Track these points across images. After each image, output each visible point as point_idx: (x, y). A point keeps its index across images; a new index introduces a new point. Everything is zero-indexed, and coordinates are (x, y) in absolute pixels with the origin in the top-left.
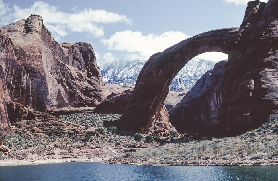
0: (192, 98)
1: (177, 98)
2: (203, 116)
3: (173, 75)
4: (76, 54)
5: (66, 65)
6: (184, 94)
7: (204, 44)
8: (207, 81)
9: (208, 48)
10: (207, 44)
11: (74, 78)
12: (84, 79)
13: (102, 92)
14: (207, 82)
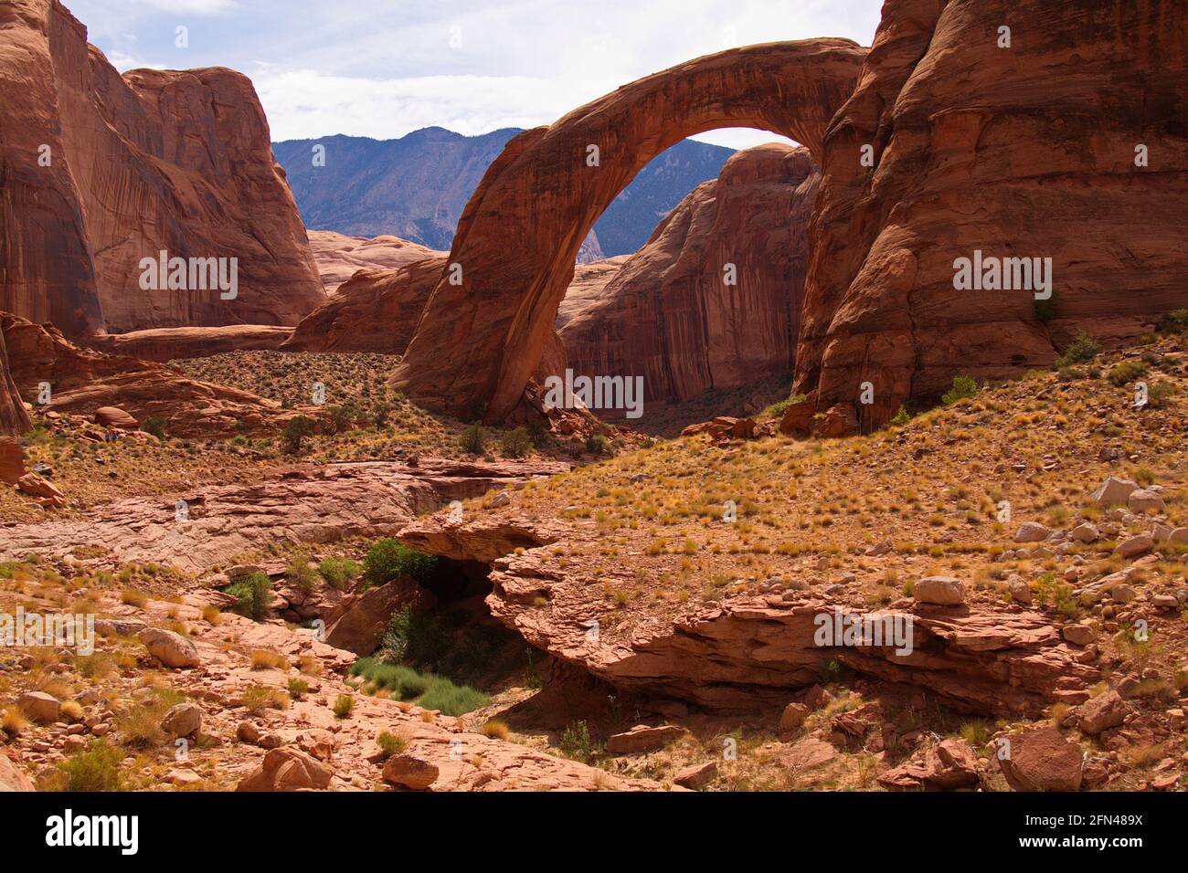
0: (637, 289)
1: (580, 288)
2: (679, 358)
3: (591, 212)
4: (192, 115)
5: (155, 159)
6: (603, 272)
7: (705, 100)
8: (693, 226)
9: (721, 114)
10: (717, 101)
11: (187, 210)
12: (227, 214)
13: (296, 265)
14: (696, 230)
